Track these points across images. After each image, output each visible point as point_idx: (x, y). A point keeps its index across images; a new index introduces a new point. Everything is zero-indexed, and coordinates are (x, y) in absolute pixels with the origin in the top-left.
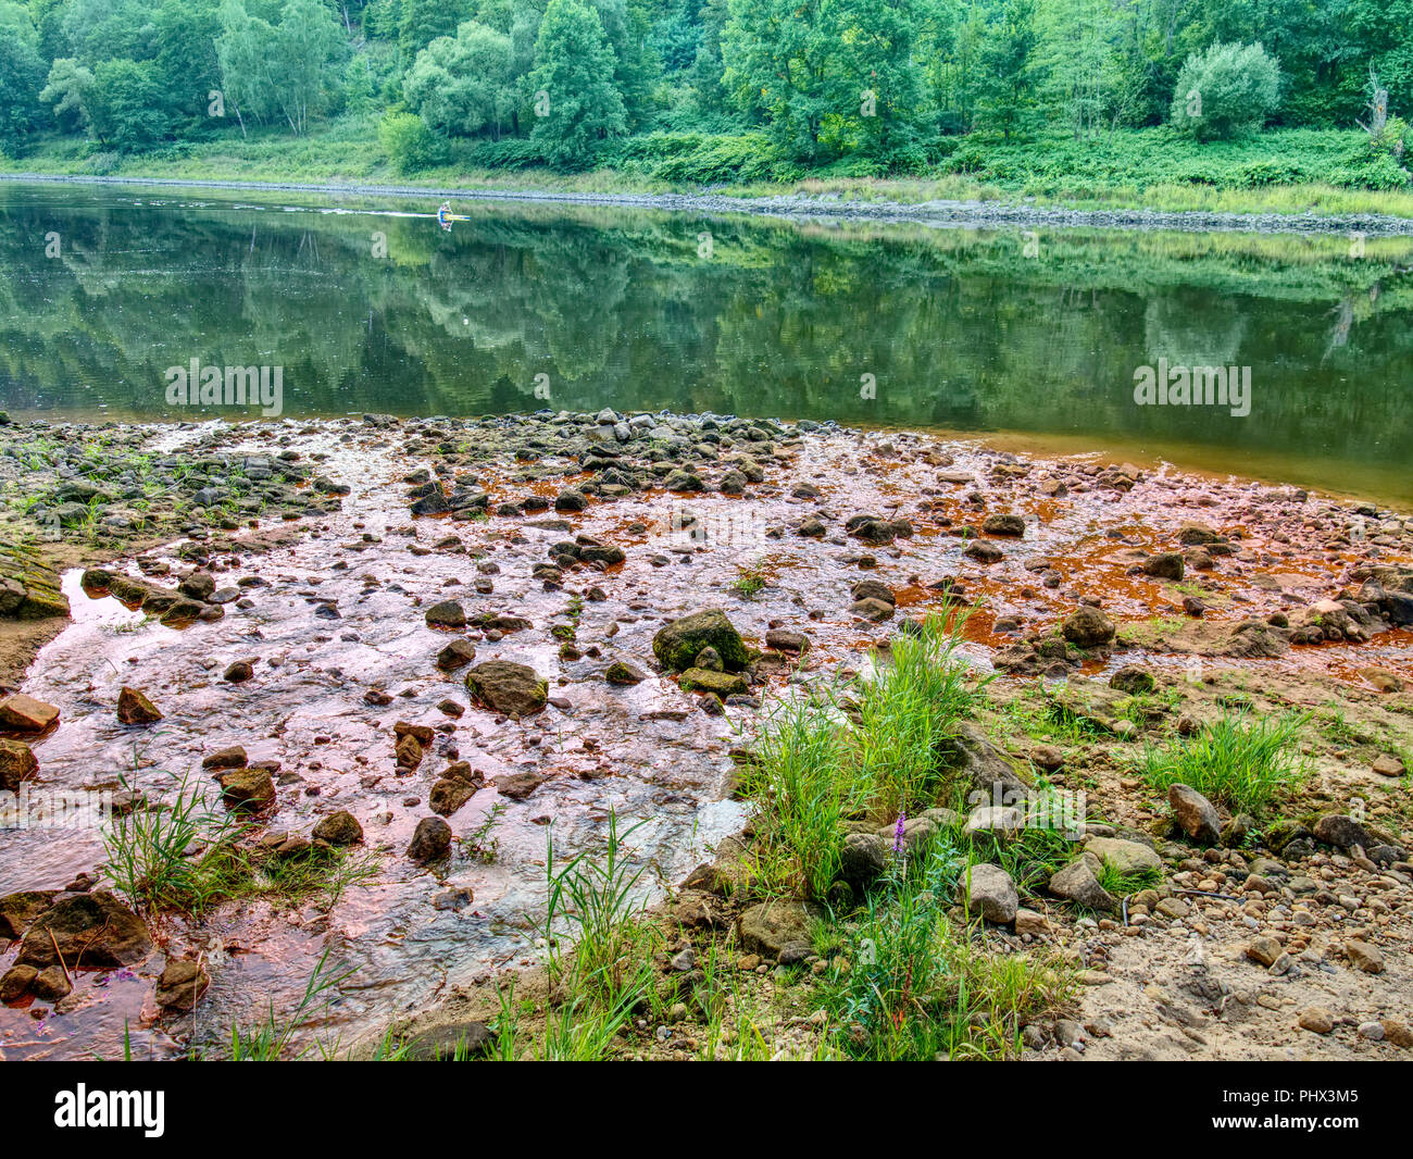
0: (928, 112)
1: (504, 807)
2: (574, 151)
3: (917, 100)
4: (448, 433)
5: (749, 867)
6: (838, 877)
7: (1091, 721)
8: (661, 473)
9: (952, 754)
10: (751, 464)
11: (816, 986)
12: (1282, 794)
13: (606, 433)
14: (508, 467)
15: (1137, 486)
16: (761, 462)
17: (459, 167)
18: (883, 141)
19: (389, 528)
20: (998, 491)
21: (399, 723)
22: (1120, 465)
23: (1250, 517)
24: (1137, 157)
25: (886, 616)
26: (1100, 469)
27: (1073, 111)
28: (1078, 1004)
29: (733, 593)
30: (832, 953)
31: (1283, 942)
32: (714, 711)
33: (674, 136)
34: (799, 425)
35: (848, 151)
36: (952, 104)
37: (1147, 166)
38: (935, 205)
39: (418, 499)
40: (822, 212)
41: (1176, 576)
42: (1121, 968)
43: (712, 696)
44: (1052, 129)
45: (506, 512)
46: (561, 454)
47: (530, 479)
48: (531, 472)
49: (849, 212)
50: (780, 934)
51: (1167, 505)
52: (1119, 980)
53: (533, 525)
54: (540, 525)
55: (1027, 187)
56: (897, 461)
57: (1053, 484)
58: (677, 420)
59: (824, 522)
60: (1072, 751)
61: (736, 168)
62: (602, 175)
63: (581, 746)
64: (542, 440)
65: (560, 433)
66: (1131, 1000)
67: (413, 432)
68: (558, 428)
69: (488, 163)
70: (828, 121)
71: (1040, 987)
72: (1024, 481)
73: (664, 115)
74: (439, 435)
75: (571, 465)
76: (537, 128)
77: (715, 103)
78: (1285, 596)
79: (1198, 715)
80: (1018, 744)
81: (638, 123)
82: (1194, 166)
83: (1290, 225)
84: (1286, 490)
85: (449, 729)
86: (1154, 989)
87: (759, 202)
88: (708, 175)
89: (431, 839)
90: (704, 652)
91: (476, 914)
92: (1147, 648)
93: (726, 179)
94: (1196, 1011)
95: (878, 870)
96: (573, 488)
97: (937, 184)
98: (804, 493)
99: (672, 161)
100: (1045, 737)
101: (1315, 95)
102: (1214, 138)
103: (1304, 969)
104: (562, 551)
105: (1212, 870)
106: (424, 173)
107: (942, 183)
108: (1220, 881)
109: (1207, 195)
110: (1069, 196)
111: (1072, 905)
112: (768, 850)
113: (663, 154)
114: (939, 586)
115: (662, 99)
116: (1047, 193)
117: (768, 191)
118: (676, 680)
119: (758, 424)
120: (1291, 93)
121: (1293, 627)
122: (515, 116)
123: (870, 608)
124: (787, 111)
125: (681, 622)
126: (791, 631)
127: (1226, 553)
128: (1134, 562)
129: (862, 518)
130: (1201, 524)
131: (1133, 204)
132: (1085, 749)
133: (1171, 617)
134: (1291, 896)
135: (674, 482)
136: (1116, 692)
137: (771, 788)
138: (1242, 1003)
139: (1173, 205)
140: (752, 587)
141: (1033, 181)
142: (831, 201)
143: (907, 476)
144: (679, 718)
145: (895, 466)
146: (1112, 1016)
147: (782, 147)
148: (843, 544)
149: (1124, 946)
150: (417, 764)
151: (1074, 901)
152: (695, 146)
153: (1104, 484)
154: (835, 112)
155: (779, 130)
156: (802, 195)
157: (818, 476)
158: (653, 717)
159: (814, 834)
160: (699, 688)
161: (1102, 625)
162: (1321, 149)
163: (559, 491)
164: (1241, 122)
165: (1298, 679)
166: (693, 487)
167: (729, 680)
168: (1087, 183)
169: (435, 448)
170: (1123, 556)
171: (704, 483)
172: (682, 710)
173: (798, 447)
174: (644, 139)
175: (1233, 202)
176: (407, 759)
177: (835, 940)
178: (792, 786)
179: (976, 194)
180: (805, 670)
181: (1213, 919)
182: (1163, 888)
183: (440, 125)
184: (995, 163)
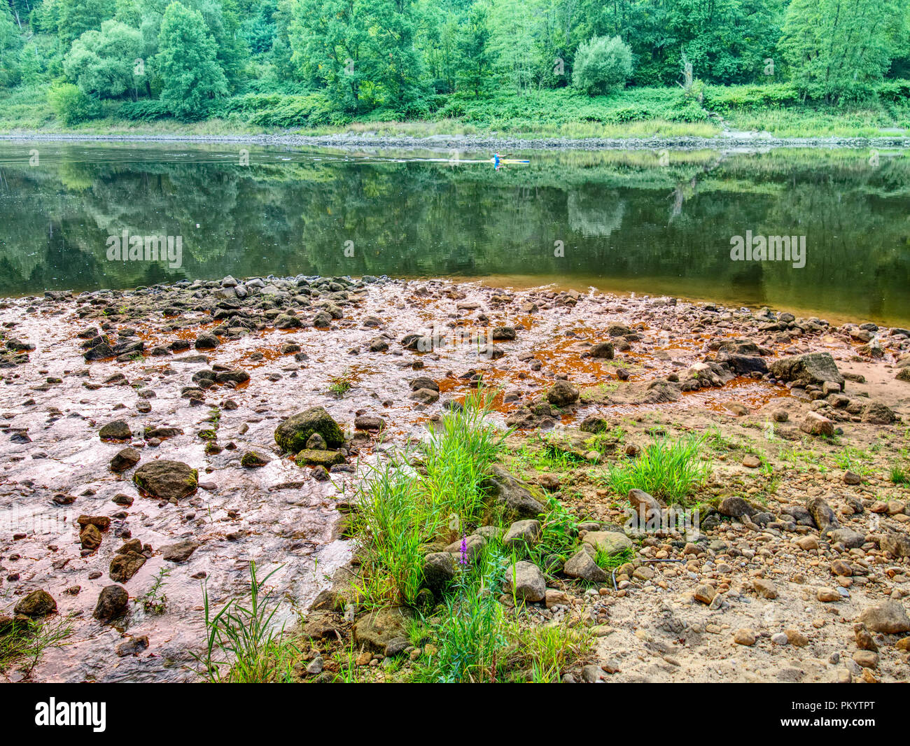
0: (427, 80)
1: (170, 569)
2: (192, 108)
3: (420, 72)
4: (111, 300)
5: (358, 588)
6: (422, 587)
7: (572, 454)
8: (271, 317)
9: (490, 488)
10: (334, 307)
11: (414, 669)
12: (694, 487)
13: (229, 293)
14: (157, 321)
15: (579, 303)
16: (340, 305)
17: (109, 120)
18: (401, 98)
19: (66, 372)
20: (497, 312)
21: (82, 516)
22: (567, 291)
23: (647, 317)
24: (555, 106)
25: (434, 400)
26: (556, 294)
27: (515, 78)
28: (595, 651)
29: (329, 394)
30: (424, 641)
31: (715, 586)
32: (322, 478)
33: (262, 96)
34: (363, 279)
35: (378, 105)
36: (442, 74)
37: (561, 112)
38: (436, 138)
39: (90, 349)
40: (365, 144)
41: (610, 357)
42: (618, 621)
43: (320, 467)
44: (503, 90)
45: (158, 352)
46: (198, 310)
47: (175, 329)
48: (176, 323)
49: (383, 144)
50: (385, 634)
51: (598, 313)
52: (618, 629)
53: (179, 360)
54: (185, 360)
55: (492, 126)
56: (430, 298)
57: (529, 306)
58: (281, 281)
59: (387, 341)
60: (564, 475)
61: (306, 116)
62: (213, 123)
63: (225, 516)
64: (182, 301)
65: (195, 295)
66: (627, 643)
67: (84, 301)
68: (194, 292)
69: (131, 116)
70: (364, 86)
71: (570, 645)
72: (511, 305)
73: (253, 82)
74: (104, 302)
75: (205, 316)
76: (165, 92)
77: (287, 75)
78: (674, 363)
79: (635, 442)
80: (529, 475)
81: (236, 88)
82: (589, 111)
83: (645, 145)
84: (664, 299)
85: (122, 516)
86: (641, 632)
87: (323, 139)
88: (288, 121)
89: (112, 602)
90: (312, 437)
91: (152, 655)
92: (599, 403)
93: (299, 124)
94: (669, 643)
95: (450, 576)
96: (208, 332)
97: (436, 125)
98: (372, 323)
99: (261, 112)
100: (546, 468)
101: (652, 67)
102: (598, 94)
103: (731, 603)
104: (202, 377)
105: (662, 543)
106: (84, 125)
107: (440, 124)
108: (670, 550)
109: (597, 128)
110: (517, 131)
111: (581, 581)
112: (370, 574)
113: (255, 108)
114: (467, 376)
115: (252, 72)
116: (504, 129)
117: (329, 131)
118: (293, 460)
119: (336, 280)
120: (639, 66)
121: (682, 381)
122: (147, 84)
123: (423, 396)
124: (336, 79)
125: (293, 418)
126: (372, 415)
127: (636, 339)
128: (583, 350)
129: (412, 337)
130: (621, 323)
131: (555, 135)
132: (572, 473)
133: (611, 382)
134: (713, 554)
135: (281, 323)
136: (585, 434)
137: (368, 527)
138: (697, 632)
139: (578, 134)
140: (342, 389)
141: (495, 122)
142: (371, 137)
143: (437, 307)
144: (298, 486)
145: (429, 301)
146: (618, 656)
147: (335, 102)
148: (401, 355)
149: (617, 605)
150: (98, 546)
151: (582, 579)
152: (277, 103)
153: (560, 303)
154: (369, 80)
155: (332, 92)
156: (351, 133)
157: (380, 311)
158: (278, 487)
159: (403, 558)
160: (311, 463)
161: (572, 391)
162: (658, 99)
163: (198, 335)
164: (612, 84)
165: (688, 413)
166: (295, 325)
167: (331, 455)
168: (527, 123)
169: (101, 312)
170: (577, 347)
171: (303, 322)
172: (300, 480)
173: (364, 293)
174: (242, 99)
175: (612, 132)
176: (89, 543)
177: (425, 632)
178: (383, 525)
179: (461, 131)
180: (384, 442)
181: (669, 577)
182: (636, 561)
183: (93, 91)
184: (471, 111)
